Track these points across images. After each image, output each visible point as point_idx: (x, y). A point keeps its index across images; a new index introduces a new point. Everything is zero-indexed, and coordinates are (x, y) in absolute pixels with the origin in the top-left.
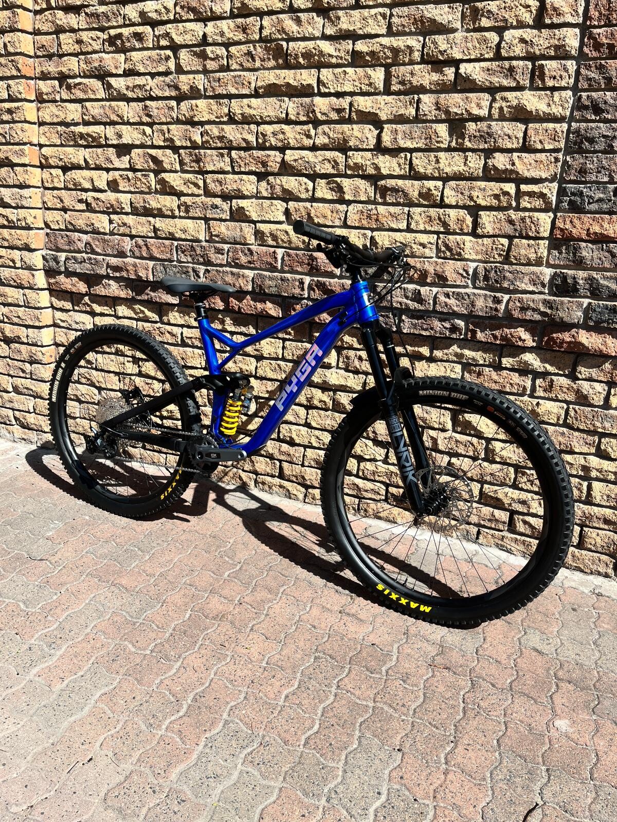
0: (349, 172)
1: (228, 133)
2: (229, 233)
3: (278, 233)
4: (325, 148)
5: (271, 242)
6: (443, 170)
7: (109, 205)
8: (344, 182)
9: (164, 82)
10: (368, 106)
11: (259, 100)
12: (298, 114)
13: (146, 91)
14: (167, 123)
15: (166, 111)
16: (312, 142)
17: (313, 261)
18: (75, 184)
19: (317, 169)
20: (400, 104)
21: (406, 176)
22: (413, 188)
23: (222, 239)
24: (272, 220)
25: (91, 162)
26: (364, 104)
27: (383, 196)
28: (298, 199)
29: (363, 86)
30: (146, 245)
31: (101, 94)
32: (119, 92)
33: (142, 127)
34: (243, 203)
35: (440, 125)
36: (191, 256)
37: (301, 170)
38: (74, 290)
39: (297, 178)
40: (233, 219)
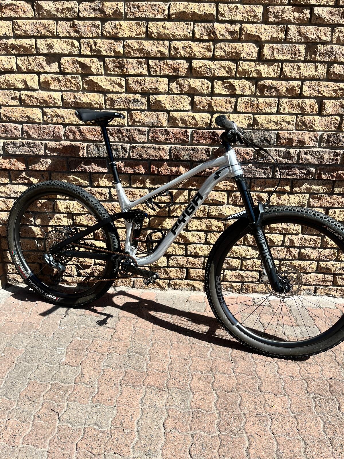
0: (238, 76)
1: (147, 47)
2: (148, 119)
3: (187, 118)
4: (222, 59)
5: (180, 124)
6: (302, 74)
7: (42, 101)
8: (235, 82)
9: (90, 6)
10: (253, 31)
11: (171, 23)
12: (202, 34)
13: (74, 13)
14: (92, 38)
15: (92, 28)
16: (211, 54)
17: (215, 136)
18: (8, 85)
19: (216, 73)
20: (274, 30)
21: (278, 78)
22: (282, 86)
23: (143, 124)
24: (182, 109)
25: (23, 68)
26: (250, 29)
27: (262, 92)
28: (201, 95)
29: (249, 17)
30: (80, 131)
31: (31, 14)
32: (49, 13)
33: (70, 40)
34: (159, 98)
35: (301, 45)
36: (117, 137)
37: (203, 74)
38: (13, 168)
39: (200, 80)
40: (150, 109)
